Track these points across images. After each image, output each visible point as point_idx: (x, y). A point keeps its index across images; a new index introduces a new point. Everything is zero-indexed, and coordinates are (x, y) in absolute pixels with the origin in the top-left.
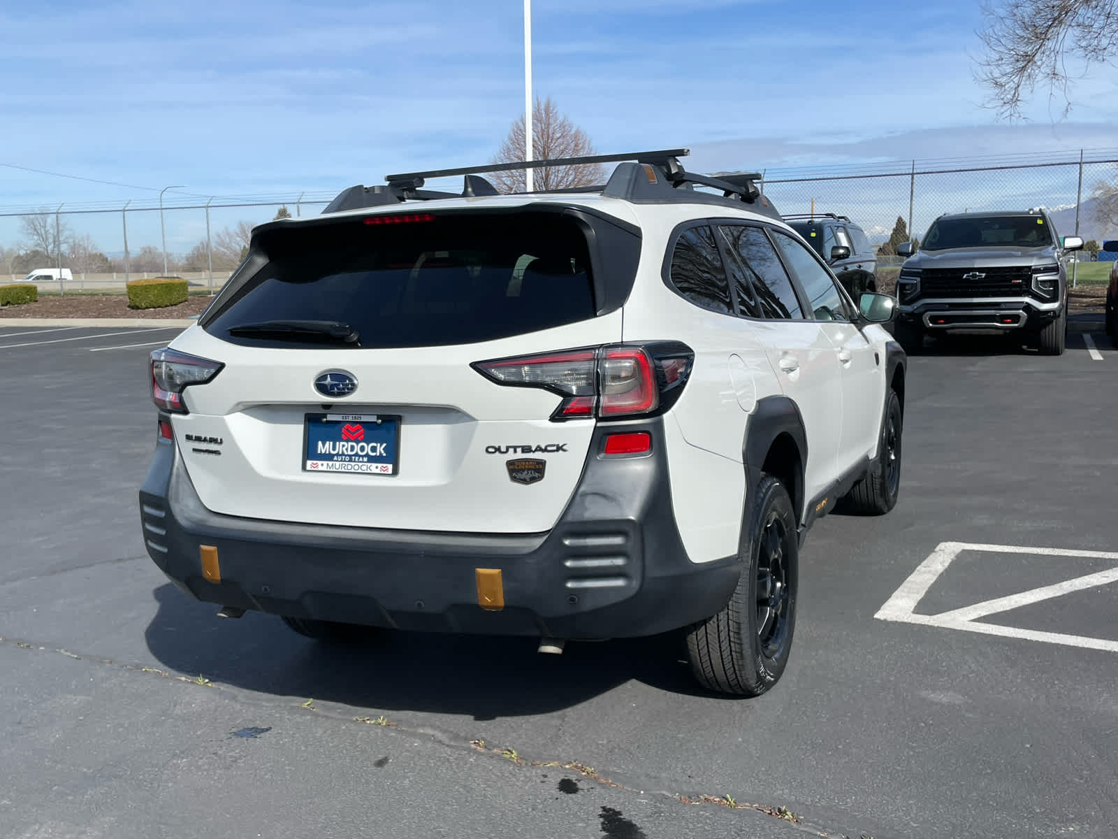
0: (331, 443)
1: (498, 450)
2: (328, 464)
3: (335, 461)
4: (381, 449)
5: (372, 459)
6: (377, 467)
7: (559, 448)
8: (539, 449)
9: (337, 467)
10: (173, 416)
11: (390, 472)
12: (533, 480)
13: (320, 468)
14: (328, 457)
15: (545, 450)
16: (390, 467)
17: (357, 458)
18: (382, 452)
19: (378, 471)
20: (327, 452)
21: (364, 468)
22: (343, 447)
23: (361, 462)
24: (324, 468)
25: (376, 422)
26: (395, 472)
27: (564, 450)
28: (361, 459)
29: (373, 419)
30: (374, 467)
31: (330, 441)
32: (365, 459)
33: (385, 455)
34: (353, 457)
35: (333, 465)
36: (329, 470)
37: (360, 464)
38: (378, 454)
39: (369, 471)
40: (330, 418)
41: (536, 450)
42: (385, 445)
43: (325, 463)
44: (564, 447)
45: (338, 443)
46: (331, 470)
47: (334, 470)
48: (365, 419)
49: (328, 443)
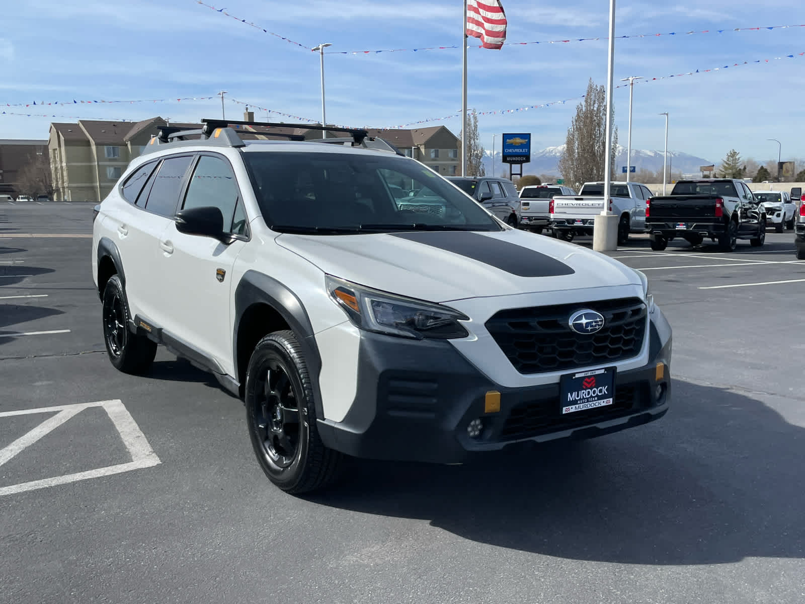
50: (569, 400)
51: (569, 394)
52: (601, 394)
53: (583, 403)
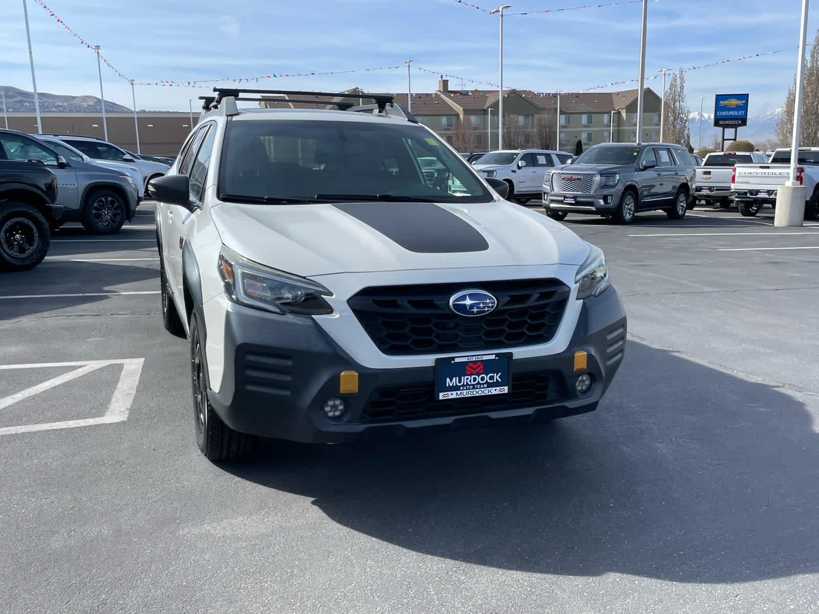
50: (448, 385)
51: (448, 380)
52: (493, 381)
53: (467, 389)
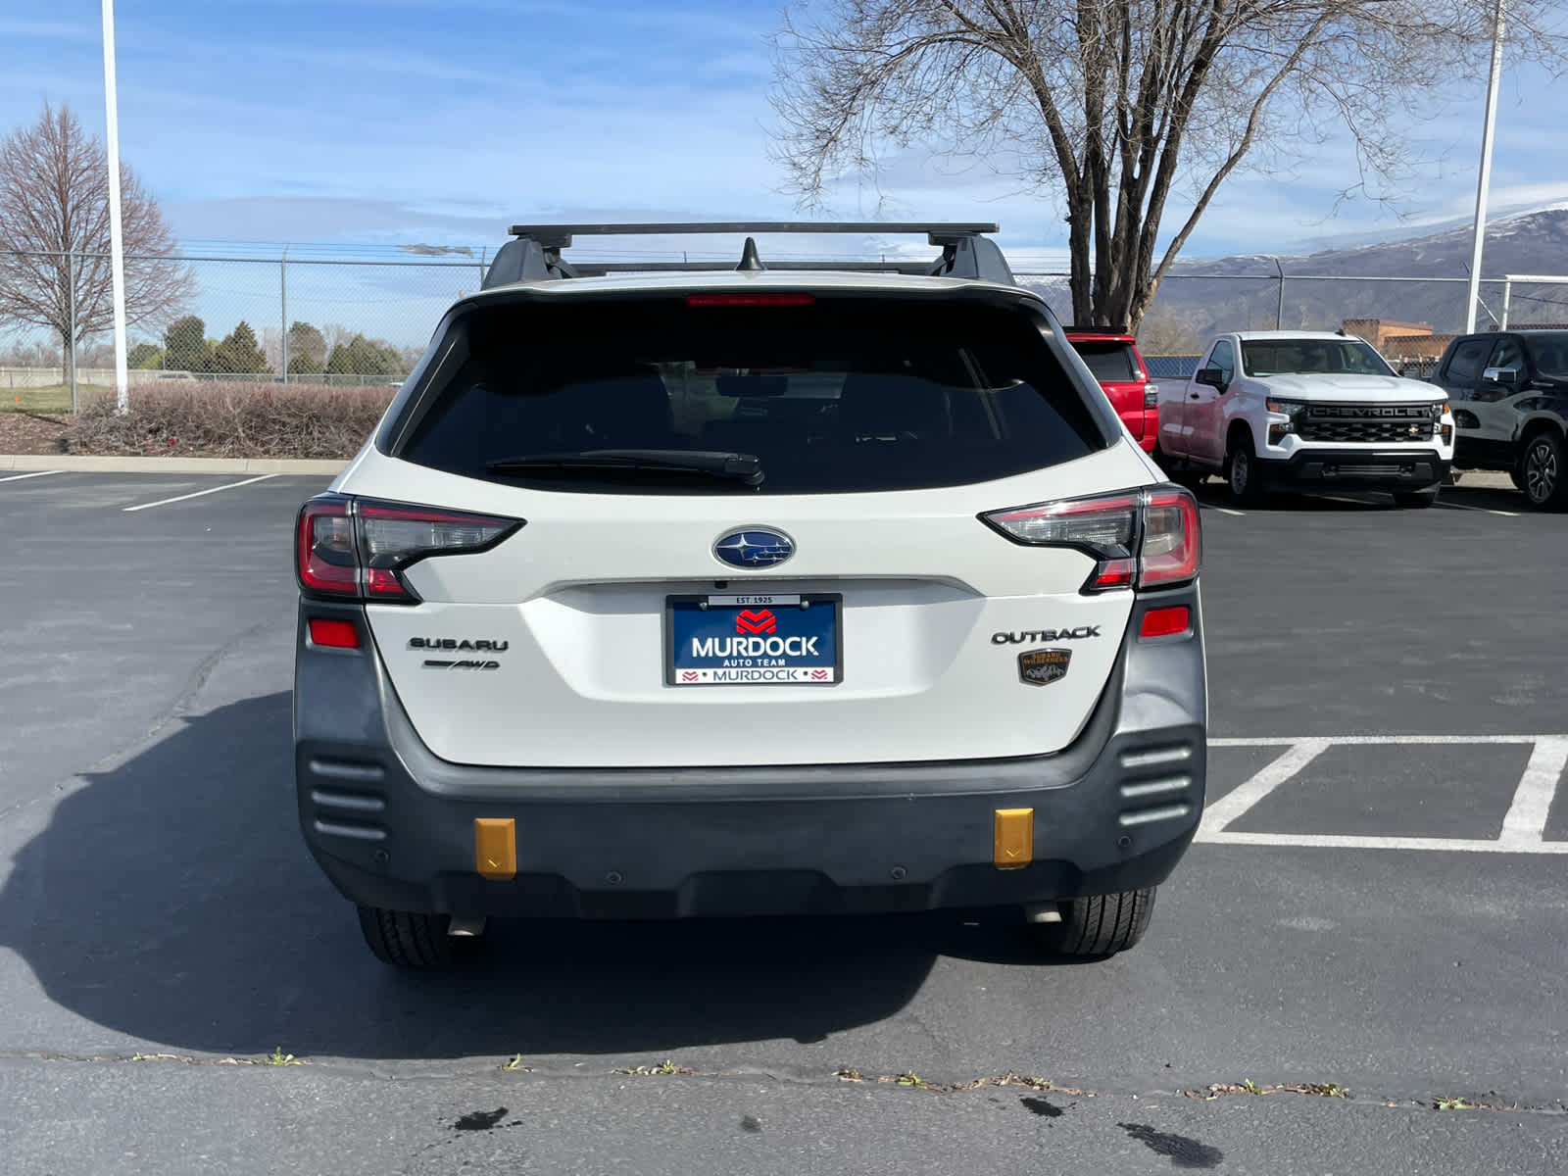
0: (717, 640)
1: (1010, 638)
2: (715, 673)
3: (727, 667)
4: (808, 645)
5: (792, 662)
6: (806, 673)
7: (1091, 632)
8: (1065, 634)
9: (733, 676)
10: (370, 608)
11: (830, 678)
12: (1053, 677)
13: (701, 679)
14: (713, 662)
15: (1073, 635)
16: (830, 671)
17: (766, 662)
18: (812, 649)
19: (809, 678)
20: (711, 654)
21: (784, 675)
22: (736, 645)
23: (774, 666)
24: (710, 679)
25: (799, 607)
26: (838, 678)
27: (1097, 635)
28: (773, 662)
29: (795, 600)
30: (799, 673)
31: (713, 638)
32: (782, 662)
33: (816, 653)
34: (759, 661)
35: (725, 673)
36: (717, 681)
37: (775, 670)
38: (804, 653)
39: (792, 680)
40: (713, 601)
41: (1061, 636)
42: (814, 639)
43: (710, 672)
44: (1097, 631)
45: (728, 640)
46: (723, 681)
47: (728, 681)
48: (777, 601)
49: (710, 641)
